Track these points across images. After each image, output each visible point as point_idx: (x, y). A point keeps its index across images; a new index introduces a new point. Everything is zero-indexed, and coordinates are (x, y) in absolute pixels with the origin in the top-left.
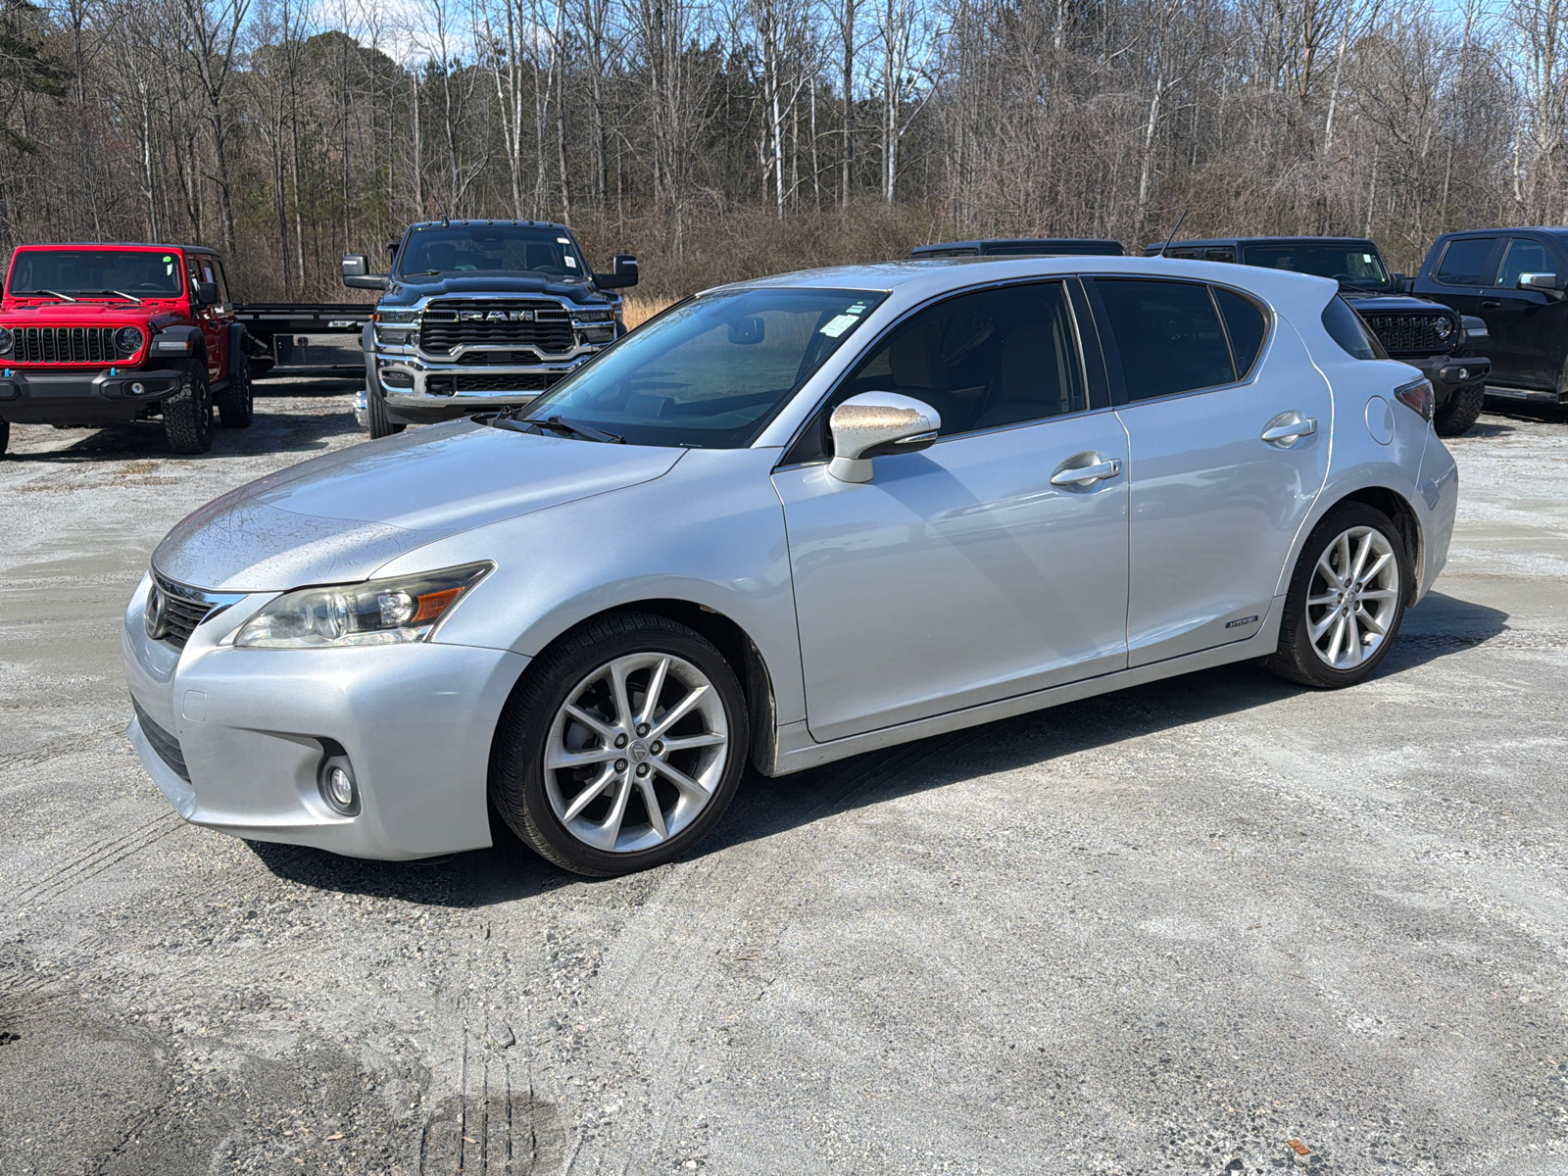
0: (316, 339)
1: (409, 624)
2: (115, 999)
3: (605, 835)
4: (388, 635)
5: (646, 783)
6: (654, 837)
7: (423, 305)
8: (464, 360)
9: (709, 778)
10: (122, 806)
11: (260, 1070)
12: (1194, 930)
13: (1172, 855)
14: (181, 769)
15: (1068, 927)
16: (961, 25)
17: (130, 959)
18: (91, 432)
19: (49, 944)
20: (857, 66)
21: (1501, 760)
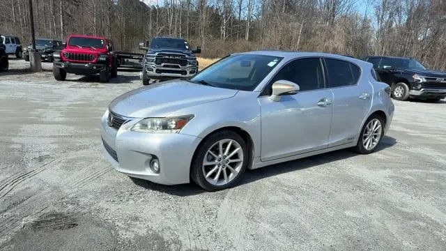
0: (130, 60)
1: (174, 129)
2: (100, 215)
3: (214, 181)
4: (169, 131)
5: (224, 169)
6: (225, 182)
7: (156, 54)
8: (164, 66)
9: (238, 169)
10: (97, 164)
11: (139, 238)
12: (356, 215)
13: (345, 194)
14: (116, 159)
15: (327, 212)
16: (263, 6)
17: (103, 204)
18: (83, 76)
19: (82, 199)
20: (242, 13)
21: (410, 174)
